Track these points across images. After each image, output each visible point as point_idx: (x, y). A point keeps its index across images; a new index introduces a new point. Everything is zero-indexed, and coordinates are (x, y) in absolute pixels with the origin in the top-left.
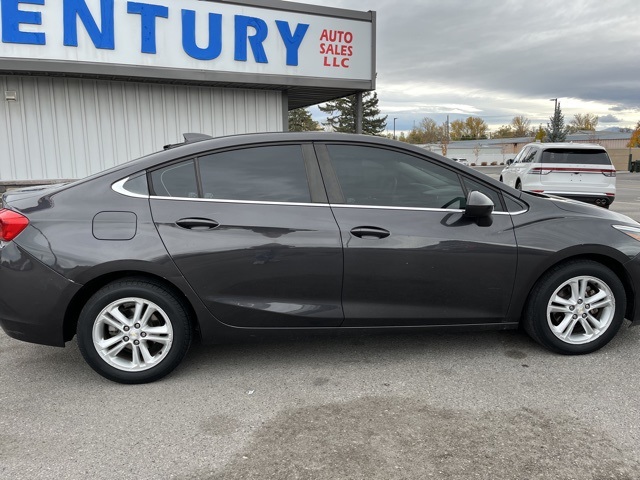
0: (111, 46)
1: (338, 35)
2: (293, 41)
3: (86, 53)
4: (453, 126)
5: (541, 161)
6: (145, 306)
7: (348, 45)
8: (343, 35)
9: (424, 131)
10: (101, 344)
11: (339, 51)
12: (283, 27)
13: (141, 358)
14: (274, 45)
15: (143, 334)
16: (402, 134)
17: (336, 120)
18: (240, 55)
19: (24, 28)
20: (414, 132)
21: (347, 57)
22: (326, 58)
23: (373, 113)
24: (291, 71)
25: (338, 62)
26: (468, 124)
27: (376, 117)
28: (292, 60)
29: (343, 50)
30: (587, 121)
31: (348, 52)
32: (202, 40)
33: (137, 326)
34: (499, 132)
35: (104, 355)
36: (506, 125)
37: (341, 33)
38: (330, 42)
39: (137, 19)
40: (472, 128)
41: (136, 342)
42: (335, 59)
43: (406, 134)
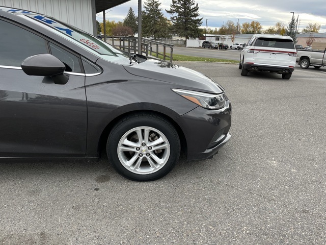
4: (244, 26)
5: (255, 45)
9: (228, 27)
16: (216, 29)
17: (175, 18)
20: (222, 28)
23: (196, 15)
26: (252, 25)
27: (197, 18)
30: (315, 27)
34: (268, 30)
36: (272, 27)
40: (253, 27)
43: (218, 29)
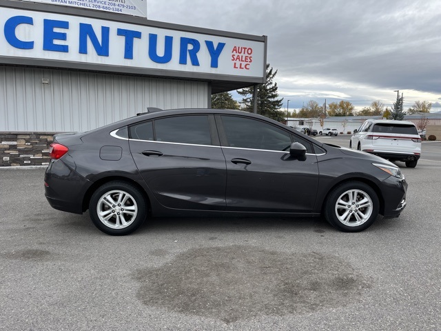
0: (107, 55)
1: (243, 50)
2: (215, 53)
3: (92, 58)
4: (330, 106)
5: (373, 131)
6: (124, 195)
7: (249, 56)
8: (246, 50)
9: (310, 109)
10: (101, 214)
11: (244, 59)
12: (209, 44)
13: (121, 223)
14: (204, 56)
15: (122, 210)
16: (295, 111)
17: (249, 100)
18: (183, 61)
19: (56, 42)
20: (303, 110)
21: (248, 63)
22: (235, 63)
23: (274, 96)
24: (214, 71)
25: (243, 66)
26: (340, 106)
27: (276, 99)
28: (214, 64)
29: (246, 59)
30: (424, 106)
31: (249, 60)
32: (160, 52)
33: (119, 205)
34: (363, 112)
35: (102, 219)
36: (367, 107)
37: (245, 48)
38: (238, 54)
39: (122, 39)
40: (343, 108)
41: (118, 213)
42: (241, 64)
43: (298, 111)
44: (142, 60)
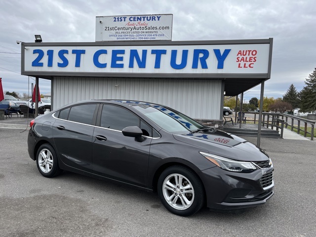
0: (144, 67)
1: (248, 52)
2: (221, 58)
3: (136, 70)
7: (254, 57)
8: (251, 52)
11: (248, 60)
12: (217, 52)
14: (212, 61)
18: (195, 66)
19: (118, 62)
21: (253, 62)
22: (240, 64)
24: (220, 71)
25: (247, 65)
28: (220, 66)
29: (250, 59)
31: (253, 60)
32: (179, 61)
37: (249, 51)
38: (243, 56)
39: (154, 56)
42: (245, 64)
44: (166, 69)
